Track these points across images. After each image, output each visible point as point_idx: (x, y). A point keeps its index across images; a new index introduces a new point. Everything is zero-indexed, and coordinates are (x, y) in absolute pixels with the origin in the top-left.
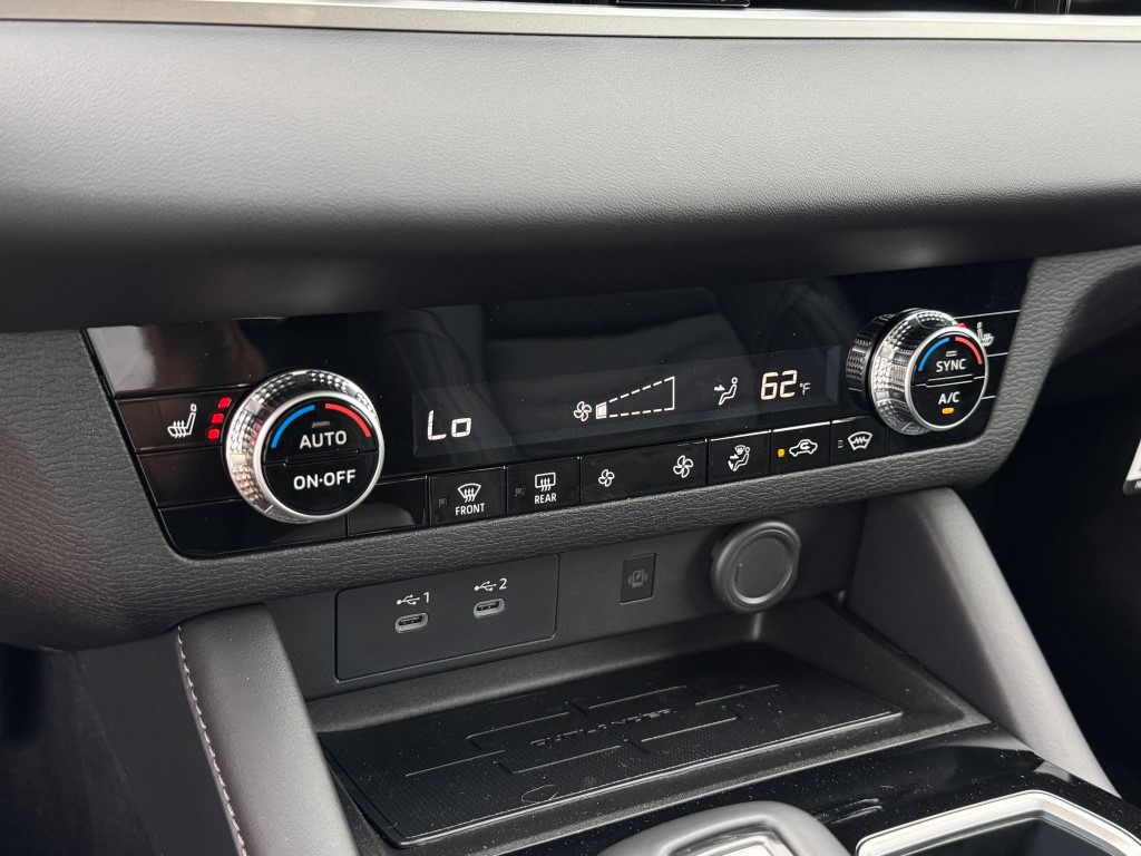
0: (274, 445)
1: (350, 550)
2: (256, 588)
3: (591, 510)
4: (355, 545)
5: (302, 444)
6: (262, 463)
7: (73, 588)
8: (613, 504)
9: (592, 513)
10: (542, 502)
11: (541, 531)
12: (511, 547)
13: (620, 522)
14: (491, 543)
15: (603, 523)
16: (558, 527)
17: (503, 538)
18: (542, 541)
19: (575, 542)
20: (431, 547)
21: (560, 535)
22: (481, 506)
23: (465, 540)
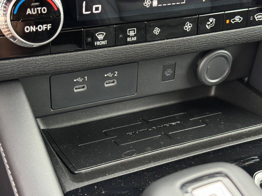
0: (15, 12)
1: (52, 59)
4: (54, 57)
5: (28, 12)
6: (11, 21)
8: (159, 42)
9: (151, 45)
10: (130, 40)
11: (130, 52)
12: (118, 59)
13: (162, 49)
14: (110, 57)
15: (155, 49)
16: (137, 51)
17: (115, 55)
18: (130, 57)
19: (144, 57)
20: (85, 58)
21: (138, 54)
22: (105, 42)
23: (99, 55)
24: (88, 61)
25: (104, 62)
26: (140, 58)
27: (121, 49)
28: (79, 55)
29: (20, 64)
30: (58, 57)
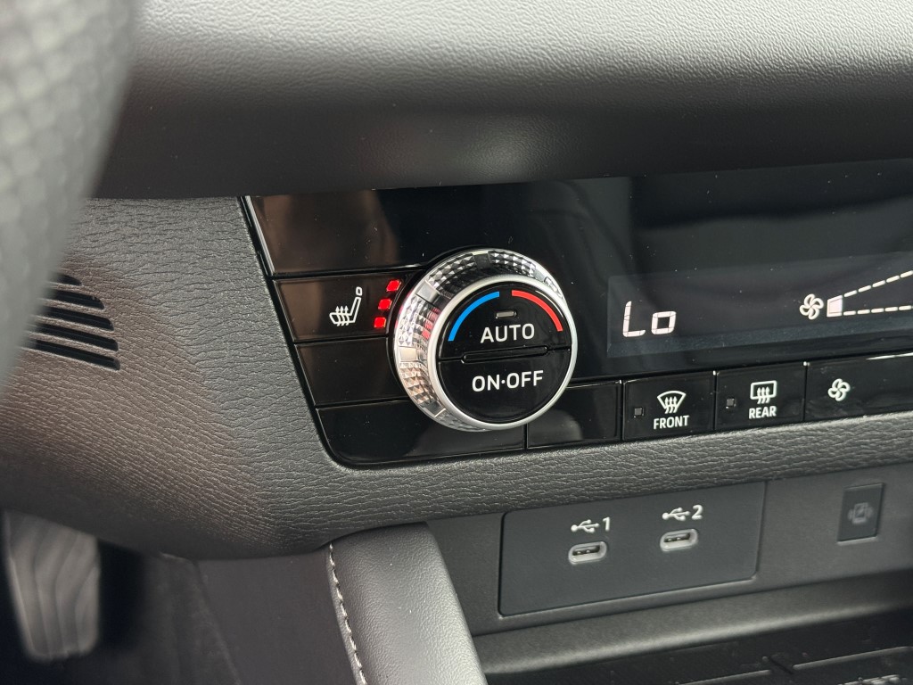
0: (451, 338)
1: (528, 466)
2: (420, 505)
3: (817, 430)
4: (534, 460)
5: (484, 338)
6: (437, 360)
7: (218, 496)
8: (846, 422)
9: (819, 432)
10: (758, 417)
11: (755, 452)
12: (716, 470)
13: (853, 444)
14: (694, 464)
15: (831, 444)
16: (776, 448)
17: (709, 458)
18: (755, 465)
19: (794, 467)
20: (623, 465)
21: (778, 458)
22: (684, 419)
23: (663, 458)
24: (629, 474)
25: (677, 479)
26: (784, 469)
27: (729, 440)
28: (605, 455)
29: (439, 480)
30: (545, 460)
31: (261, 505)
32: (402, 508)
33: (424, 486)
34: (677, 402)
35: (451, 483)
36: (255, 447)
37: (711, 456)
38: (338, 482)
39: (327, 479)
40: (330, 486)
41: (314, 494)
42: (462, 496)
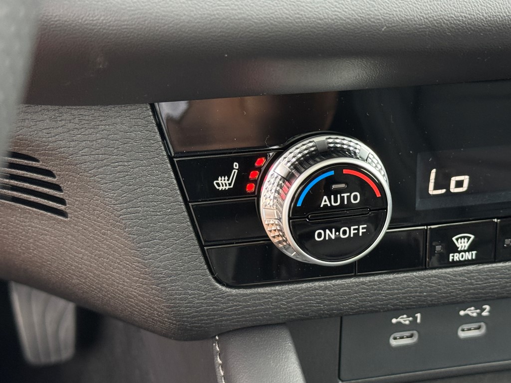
0: (299, 204)
2: (279, 312)
4: (362, 282)
5: (323, 203)
6: (289, 219)
14: (480, 284)
17: (491, 280)
20: (427, 286)
23: (457, 281)
24: (432, 291)
25: (467, 294)
27: (506, 268)
28: (414, 278)
29: (293, 296)
30: (370, 282)
31: (167, 312)
32: (267, 315)
33: (282, 300)
34: (467, 242)
35: (301, 297)
36: (161, 274)
37: (493, 279)
38: (220, 297)
39: (213, 295)
40: (215, 300)
41: (204, 305)
42: (308, 307)
